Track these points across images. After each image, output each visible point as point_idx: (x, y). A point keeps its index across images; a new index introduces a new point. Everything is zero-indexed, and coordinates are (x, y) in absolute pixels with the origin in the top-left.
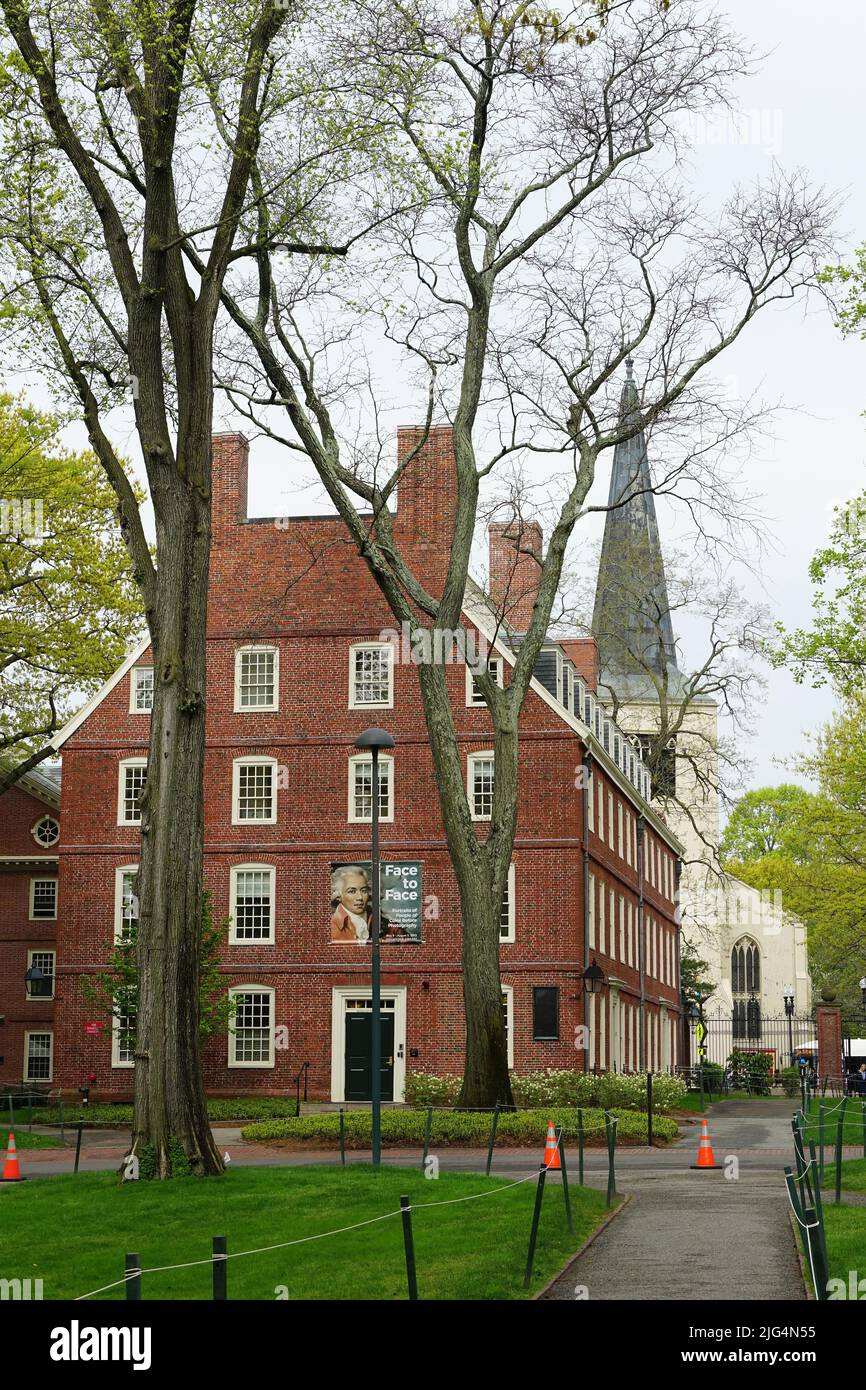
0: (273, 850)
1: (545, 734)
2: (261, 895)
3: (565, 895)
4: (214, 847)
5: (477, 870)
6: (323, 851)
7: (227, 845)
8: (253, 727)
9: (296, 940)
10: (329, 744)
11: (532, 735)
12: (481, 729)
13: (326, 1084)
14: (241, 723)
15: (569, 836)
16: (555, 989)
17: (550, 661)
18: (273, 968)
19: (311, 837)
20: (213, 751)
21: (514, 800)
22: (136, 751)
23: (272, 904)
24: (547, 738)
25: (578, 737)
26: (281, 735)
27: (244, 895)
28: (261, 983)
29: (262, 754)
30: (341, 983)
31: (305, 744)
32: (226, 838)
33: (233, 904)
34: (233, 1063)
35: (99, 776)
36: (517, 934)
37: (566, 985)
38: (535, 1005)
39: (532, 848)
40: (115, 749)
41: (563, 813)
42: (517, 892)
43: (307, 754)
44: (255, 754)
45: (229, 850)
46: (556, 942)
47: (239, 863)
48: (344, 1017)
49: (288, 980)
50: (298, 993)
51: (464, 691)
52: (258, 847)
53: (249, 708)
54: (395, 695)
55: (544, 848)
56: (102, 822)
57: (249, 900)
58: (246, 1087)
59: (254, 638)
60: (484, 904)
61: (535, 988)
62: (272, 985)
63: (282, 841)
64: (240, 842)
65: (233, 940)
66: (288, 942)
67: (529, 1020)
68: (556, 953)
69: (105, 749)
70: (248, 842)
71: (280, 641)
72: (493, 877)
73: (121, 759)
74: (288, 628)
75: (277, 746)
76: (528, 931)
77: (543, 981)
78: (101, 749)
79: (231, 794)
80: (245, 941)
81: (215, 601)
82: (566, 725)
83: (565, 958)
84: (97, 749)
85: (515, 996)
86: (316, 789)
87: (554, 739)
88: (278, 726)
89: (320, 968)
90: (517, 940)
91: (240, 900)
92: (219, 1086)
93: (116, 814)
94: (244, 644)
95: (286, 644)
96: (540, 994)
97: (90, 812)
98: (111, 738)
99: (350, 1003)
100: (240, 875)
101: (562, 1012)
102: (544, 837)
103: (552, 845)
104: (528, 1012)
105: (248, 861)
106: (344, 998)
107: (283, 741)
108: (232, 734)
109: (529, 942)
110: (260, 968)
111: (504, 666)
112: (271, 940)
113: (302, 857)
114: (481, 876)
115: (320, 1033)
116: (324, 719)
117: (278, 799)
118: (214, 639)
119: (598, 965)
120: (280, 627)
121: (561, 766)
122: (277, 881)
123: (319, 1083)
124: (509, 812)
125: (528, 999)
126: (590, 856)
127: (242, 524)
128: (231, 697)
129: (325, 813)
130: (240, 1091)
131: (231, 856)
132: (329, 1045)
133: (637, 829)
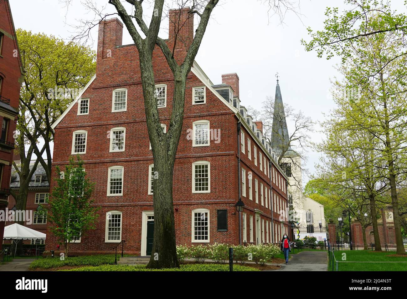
0: (123, 161)
1: (221, 113)
2: (119, 178)
3: (229, 174)
4: (103, 161)
5: (160, 144)
6: (141, 160)
7: (107, 160)
8: (118, 117)
9: (130, 194)
10: (143, 122)
11: (216, 113)
12: (198, 113)
13: (139, 249)
14: (114, 116)
15: (231, 151)
16: (226, 211)
17: (227, 92)
18: (122, 204)
19: (136, 155)
20: (104, 126)
21: (181, 111)
22: (79, 128)
23: (122, 181)
24: (222, 114)
25: (234, 113)
26: (127, 119)
27: (113, 178)
28: (117, 210)
29: (120, 126)
30: (146, 210)
31: (135, 122)
32: (108, 157)
33: (109, 181)
34: (107, 241)
35: (66, 137)
36: (211, 189)
37: (230, 209)
38: (218, 217)
39: (216, 156)
40: (72, 127)
41: (228, 142)
42: (211, 173)
43: (136, 126)
44: (118, 126)
45: (108, 161)
46: (226, 192)
47: (111, 166)
48: (147, 223)
49: (127, 209)
50: (130, 214)
51: (192, 99)
52: (118, 160)
53: (117, 111)
54: (167, 102)
55: (221, 156)
56: (66, 153)
57: (115, 180)
58: (111, 250)
59: (119, 86)
60: (163, 160)
61: (218, 211)
62: (121, 211)
63: (127, 157)
64: (112, 159)
65: (109, 194)
66: (128, 194)
67: (216, 223)
68: (226, 196)
69: (69, 128)
70: (115, 158)
71: (128, 87)
72: (169, 147)
73: (74, 131)
74: (131, 82)
75: (126, 123)
76: (215, 188)
77: (221, 207)
78: (67, 128)
79: (110, 141)
80: (113, 195)
81: (107, 75)
82: (229, 109)
83: (229, 198)
84: (66, 128)
85: (210, 214)
86: (138, 138)
87: (225, 114)
88: (126, 116)
89: (138, 204)
90: (211, 192)
91: (111, 180)
92: (101, 250)
93: (71, 150)
94: (116, 89)
95: (130, 87)
96: (220, 213)
97: (63, 150)
98: (71, 124)
99: (149, 218)
100: (112, 170)
101: (229, 219)
102: (221, 152)
103: (224, 154)
104: (215, 220)
105: (115, 165)
106: (147, 216)
107: (128, 121)
108: (111, 120)
109: (216, 192)
110: (117, 205)
111: (206, 89)
112: (122, 194)
113: (133, 163)
114: (163, 147)
115: (138, 229)
116: (142, 113)
117: (126, 142)
118: (106, 88)
119: (242, 200)
120: (128, 82)
121: (227, 124)
122: (124, 172)
123: (137, 248)
124: (178, 117)
125: (215, 215)
126: (241, 161)
127: (116, 48)
128: (111, 107)
129: (141, 147)
130: (108, 252)
131: (109, 164)
132: (141, 234)
133: (269, 165)
